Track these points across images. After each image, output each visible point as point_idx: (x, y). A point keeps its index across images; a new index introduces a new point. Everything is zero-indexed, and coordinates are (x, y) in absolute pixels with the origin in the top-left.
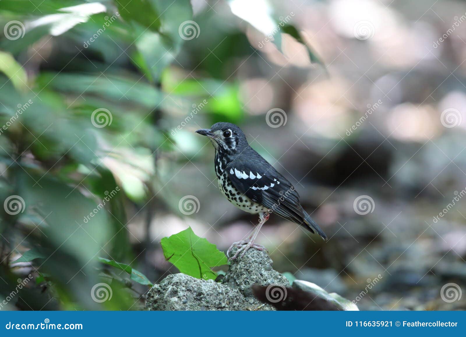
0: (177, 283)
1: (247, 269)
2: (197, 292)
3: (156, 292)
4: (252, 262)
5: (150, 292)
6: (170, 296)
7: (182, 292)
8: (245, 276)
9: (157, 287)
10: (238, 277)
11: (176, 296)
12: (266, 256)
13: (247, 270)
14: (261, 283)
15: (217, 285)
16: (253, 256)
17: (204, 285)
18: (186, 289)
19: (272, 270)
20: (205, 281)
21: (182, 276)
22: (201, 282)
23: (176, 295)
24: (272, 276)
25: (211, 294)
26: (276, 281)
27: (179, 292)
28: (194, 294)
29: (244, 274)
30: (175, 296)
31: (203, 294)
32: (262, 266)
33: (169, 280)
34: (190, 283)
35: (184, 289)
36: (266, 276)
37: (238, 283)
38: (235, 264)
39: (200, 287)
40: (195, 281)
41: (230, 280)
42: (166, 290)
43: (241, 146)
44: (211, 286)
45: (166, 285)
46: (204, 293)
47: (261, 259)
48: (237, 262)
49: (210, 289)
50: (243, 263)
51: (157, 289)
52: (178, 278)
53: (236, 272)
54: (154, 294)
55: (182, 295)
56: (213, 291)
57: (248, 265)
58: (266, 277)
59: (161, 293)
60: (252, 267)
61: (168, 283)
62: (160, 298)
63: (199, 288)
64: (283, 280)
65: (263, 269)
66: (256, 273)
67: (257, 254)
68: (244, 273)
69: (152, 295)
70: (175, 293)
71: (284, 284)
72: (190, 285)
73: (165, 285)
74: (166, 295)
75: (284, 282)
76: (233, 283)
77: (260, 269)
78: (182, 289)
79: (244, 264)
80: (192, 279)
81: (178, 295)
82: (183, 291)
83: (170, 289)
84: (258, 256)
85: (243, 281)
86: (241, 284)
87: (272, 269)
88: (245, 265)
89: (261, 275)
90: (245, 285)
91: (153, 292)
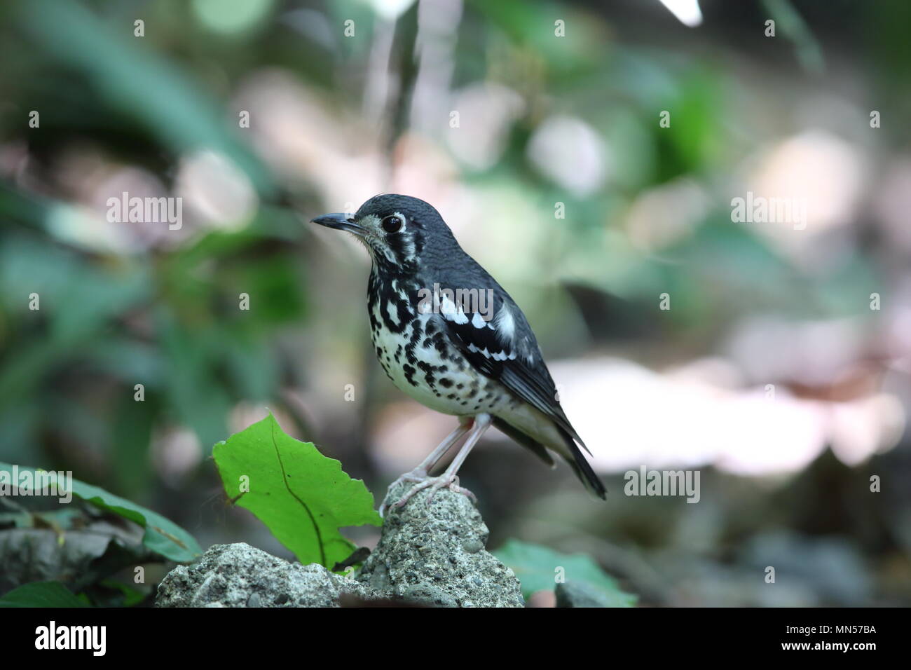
0: (229, 566)
1: (418, 544)
2: (278, 593)
3: (177, 585)
4: (434, 528)
5: (164, 585)
6: (206, 598)
7: (239, 590)
8: (410, 561)
9: (180, 573)
10: (395, 564)
11: (222, 598)
12: (473, 517)
13: (418, 547)
14: (448, 583)
15: (332, 579)
16: (439, 514)
17: (297, 578)
18: (248, 584)
19: (481, 551)
20: (301, 568)
21: (242, 551)
22: (289, 569)
23: (222, 596)
24: (478, 567)
25: (311, 601)
26: (487, 580)
27: (231, 591)
28: (268, 598)
29: (408, 557)
30: (218, 600)
31: (292, 600)
32: (459, 541)
33: (212, 559)
34: (260, 569)
35: (243, 582)
36: (463, 566)
37: (394, 578)
38: (393, 530)
39: (286, 581)
40: (274, 566)
41: (377, 570)
42: (200, 583)
43: (431, 255)
44: (315, 580)
45: (203, 570)
46: (295, 596)
47: (457, 522)
48: (398, 524)
49: (309, 587)
50: (411, 528)
51: (181, 577)
52: (232, 554)
53: (393, 549)
54: (172, 590)
55: (236, 598)
56: (316, 595)
57: (421, 535)
58: (464, 568)
59: (188, 589)
60: (430, 540)
61: (209, 566)
62: (184, 601)
63: (282, 584)
64: (504, 578)
65: (459, 549)
66: (439, 556)
67: (447, 508)
68: (411, 553)
69: (168, 591)
70: (221, 591)
71: (506, 589)
72: (261, 575)
73: (200, 570)
74: (198, 594)
75: (507, 584)
76: (382, 576)
77: (451, 548)
78: (237, 584)
79: (413, 532)
80: (269, 560)
81: (226, 596)
82: (240, 587)
83: (208, 582)
84: (450, 514)
85: (403, 575)
86: (399, 579)
87: (481, 548)
88: (415, 535)
89: (453, 561)
90: (408, 585)
91: (171, 585)
